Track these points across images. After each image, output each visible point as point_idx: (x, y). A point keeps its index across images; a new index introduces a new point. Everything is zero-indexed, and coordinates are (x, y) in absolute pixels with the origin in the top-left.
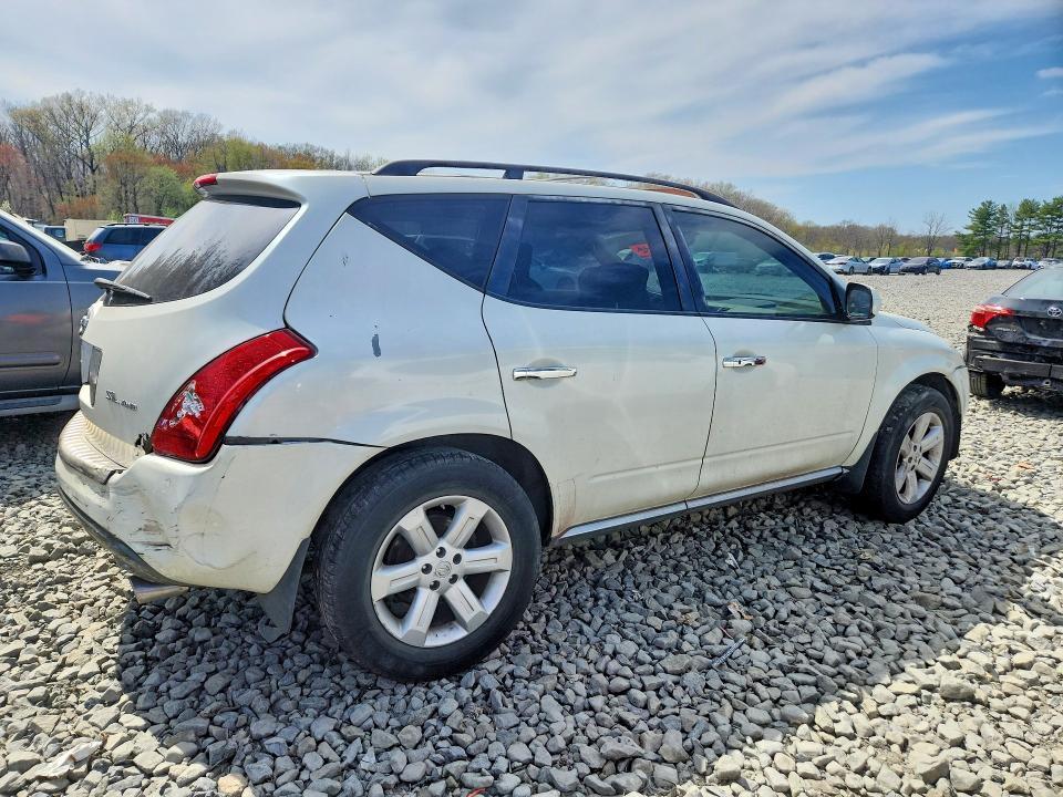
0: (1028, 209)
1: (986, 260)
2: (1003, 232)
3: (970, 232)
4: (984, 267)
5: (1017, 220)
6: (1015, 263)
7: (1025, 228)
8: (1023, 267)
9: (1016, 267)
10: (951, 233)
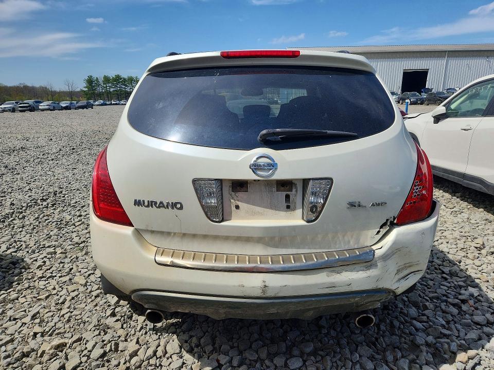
0: (107, 80)
1: (102, 101)
2: (100, 90)
3: (86, 89)
4: (102, 105)
5: (104, 84)
6: (113, 102)
7: (108, 88)
8: (116, 104)
9: (114, 104)
10: (78, 90)
